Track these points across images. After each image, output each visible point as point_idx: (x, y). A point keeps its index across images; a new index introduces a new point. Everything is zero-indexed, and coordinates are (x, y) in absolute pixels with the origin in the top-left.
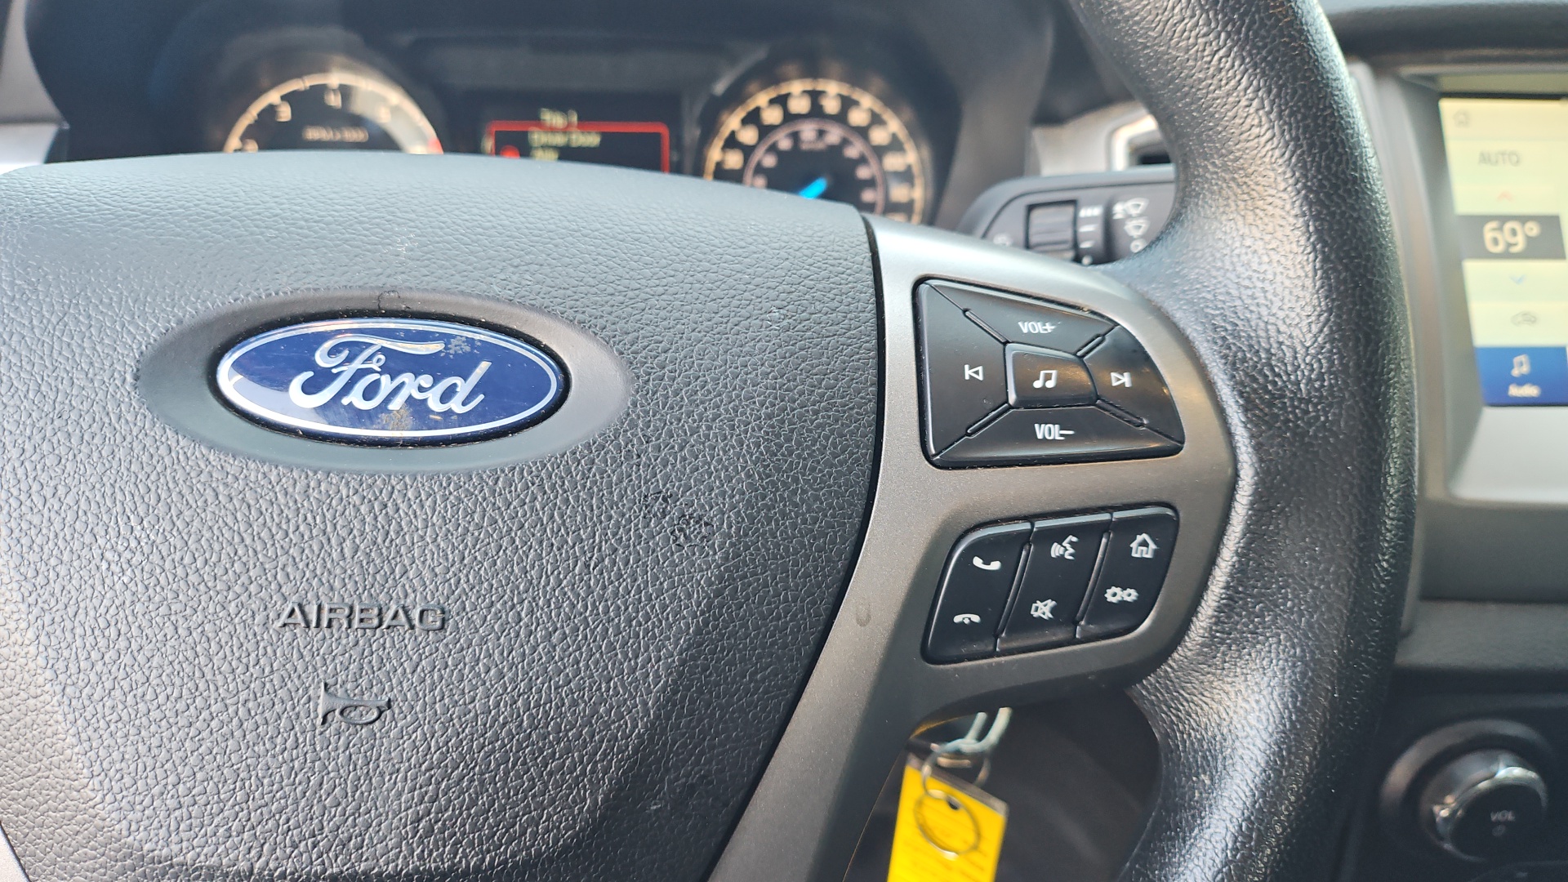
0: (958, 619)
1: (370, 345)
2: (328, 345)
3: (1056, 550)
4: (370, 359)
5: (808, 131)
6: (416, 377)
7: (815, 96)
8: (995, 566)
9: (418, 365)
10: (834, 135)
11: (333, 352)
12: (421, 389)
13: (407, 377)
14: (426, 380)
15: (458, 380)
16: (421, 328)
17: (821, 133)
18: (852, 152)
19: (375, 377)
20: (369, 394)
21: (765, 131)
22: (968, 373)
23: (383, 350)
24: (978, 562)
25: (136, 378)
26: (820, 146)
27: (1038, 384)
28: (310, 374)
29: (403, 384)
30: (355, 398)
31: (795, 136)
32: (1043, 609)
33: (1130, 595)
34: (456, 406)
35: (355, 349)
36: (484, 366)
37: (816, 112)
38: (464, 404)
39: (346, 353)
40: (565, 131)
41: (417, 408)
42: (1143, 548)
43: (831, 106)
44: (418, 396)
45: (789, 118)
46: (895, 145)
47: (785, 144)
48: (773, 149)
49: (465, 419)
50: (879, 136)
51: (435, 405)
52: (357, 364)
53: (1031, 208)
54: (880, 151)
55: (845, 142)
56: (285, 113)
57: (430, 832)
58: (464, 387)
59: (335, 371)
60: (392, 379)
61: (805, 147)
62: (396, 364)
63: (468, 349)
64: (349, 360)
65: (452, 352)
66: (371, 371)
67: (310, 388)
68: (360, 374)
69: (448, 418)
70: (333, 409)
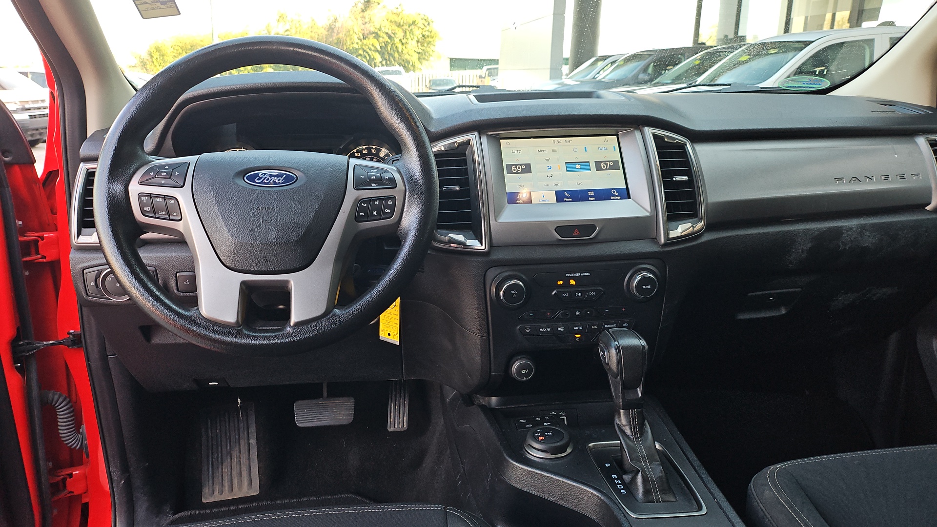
0: (360, 214)
1: (267, 174)
2: (260, 174)
3: (376, 203)
7: (369, 149)
8: (366, 205)
9: (274, 176)
13: (273, 178)
14: (276, 178)
17: (372, 158)
20: (268, 180)
22: (361, 177)
23: (269, 174)
24: (363, 204)
25: (234, 179)
27: (372, 178)
30: (265, 181)
32: (375, 213)
33: (389, 211)
35: (265, 174)
36: (285, 176)
37: (370, 152)
38: (281, 181)
39: (263, 175)
41: (275, 182)
42: (390, 202)
43: (374, 151)
45: (362, 154)
49: (281, 183)
51: (277, 182)
52: (265, 176)
53: (393, 161)
57: (278, 237)
58: (281, 179)
59: (262, 177)
60: (271, 178)
62: (271, 176)
63: (282, 174)
65: (279, 174)
66: (268, 177)
67: (258, 179)
68: (266, 177)
69: (279, 183)
70: (262, 182)
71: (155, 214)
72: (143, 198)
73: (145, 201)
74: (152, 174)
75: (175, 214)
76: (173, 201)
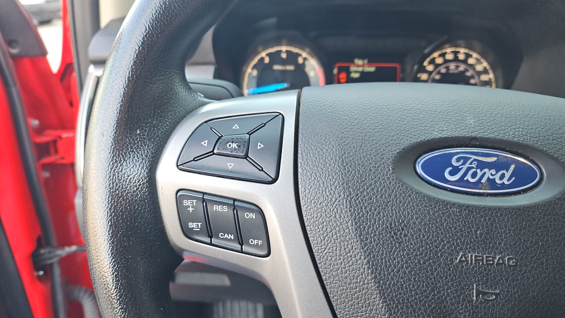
1: (471, 158)
2: (455, 157)
4: (471, 164)
5: (452, 66)
6: (489, 171)
7: (456, 53)
9: (490, 166)
10: (462, 68)
11: (458, 160)
12: (492, 175)
13: (486, 170)
14: (493, 171)
15: (504, 172)
16: (486, 152)
17: (457, 67)
18: (468, 74)
19: (475, 170)
21: (437, 66)
23: (475, 160)
25: (393, 169)
26: (456, 71)
28: (451, 168)
29: (485, 173)
30: (469, 177)
31: (447, 68)
34: (505, 181)
35: (466, 159)
36: (513, 167)
37: (456, 59)
38: (508, 180)
39: (462, 161)
40: (363, 66)
41: (492, 183)
43: (461, 57)
44: (491, 177)
45: (446, 61)
46: (485, 71)
47: (443, 71)
48: (439, 73)
49: (509, 186)
50: (479, 68)
51: (498, 181)
52: (467, 165)
54: (479, 73)
55: (466, 70)
56: (267, 60)
58: (508, 175)
59: (460, 167)
60: (481, 171)
61: (451, 72)
62: (482, 165)
63: (505, 160)
64: (464, 164)
65: (500, 161)
66: (473, 168)
67: (452, 173)
68: (469, 169)
69: (503, 186)
70: (461, 181)
71: (211, 237)
72: (186, 203)
73: (191, 209)
74: (205, 143)
75: (255, 242)
76: (252, 216)
